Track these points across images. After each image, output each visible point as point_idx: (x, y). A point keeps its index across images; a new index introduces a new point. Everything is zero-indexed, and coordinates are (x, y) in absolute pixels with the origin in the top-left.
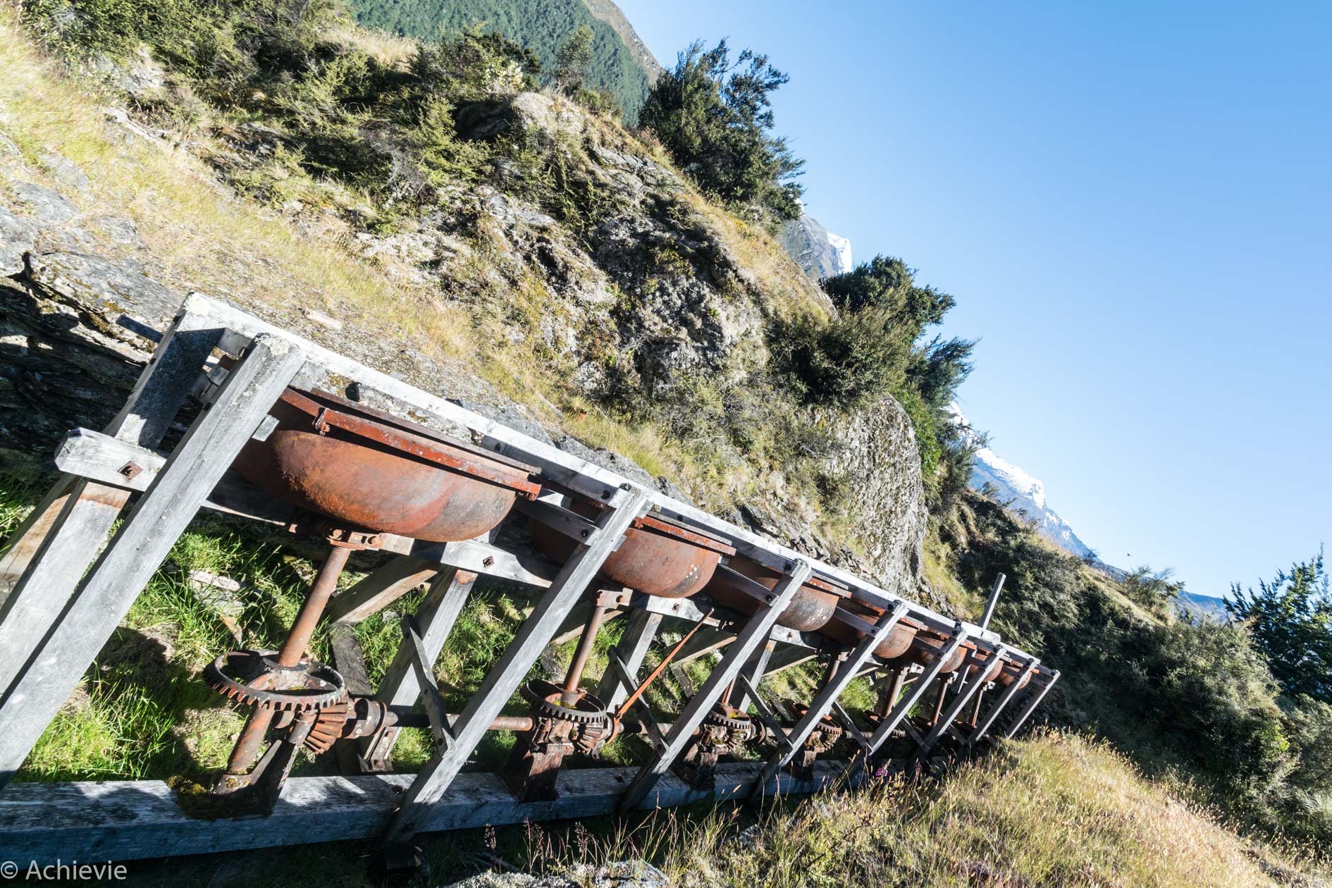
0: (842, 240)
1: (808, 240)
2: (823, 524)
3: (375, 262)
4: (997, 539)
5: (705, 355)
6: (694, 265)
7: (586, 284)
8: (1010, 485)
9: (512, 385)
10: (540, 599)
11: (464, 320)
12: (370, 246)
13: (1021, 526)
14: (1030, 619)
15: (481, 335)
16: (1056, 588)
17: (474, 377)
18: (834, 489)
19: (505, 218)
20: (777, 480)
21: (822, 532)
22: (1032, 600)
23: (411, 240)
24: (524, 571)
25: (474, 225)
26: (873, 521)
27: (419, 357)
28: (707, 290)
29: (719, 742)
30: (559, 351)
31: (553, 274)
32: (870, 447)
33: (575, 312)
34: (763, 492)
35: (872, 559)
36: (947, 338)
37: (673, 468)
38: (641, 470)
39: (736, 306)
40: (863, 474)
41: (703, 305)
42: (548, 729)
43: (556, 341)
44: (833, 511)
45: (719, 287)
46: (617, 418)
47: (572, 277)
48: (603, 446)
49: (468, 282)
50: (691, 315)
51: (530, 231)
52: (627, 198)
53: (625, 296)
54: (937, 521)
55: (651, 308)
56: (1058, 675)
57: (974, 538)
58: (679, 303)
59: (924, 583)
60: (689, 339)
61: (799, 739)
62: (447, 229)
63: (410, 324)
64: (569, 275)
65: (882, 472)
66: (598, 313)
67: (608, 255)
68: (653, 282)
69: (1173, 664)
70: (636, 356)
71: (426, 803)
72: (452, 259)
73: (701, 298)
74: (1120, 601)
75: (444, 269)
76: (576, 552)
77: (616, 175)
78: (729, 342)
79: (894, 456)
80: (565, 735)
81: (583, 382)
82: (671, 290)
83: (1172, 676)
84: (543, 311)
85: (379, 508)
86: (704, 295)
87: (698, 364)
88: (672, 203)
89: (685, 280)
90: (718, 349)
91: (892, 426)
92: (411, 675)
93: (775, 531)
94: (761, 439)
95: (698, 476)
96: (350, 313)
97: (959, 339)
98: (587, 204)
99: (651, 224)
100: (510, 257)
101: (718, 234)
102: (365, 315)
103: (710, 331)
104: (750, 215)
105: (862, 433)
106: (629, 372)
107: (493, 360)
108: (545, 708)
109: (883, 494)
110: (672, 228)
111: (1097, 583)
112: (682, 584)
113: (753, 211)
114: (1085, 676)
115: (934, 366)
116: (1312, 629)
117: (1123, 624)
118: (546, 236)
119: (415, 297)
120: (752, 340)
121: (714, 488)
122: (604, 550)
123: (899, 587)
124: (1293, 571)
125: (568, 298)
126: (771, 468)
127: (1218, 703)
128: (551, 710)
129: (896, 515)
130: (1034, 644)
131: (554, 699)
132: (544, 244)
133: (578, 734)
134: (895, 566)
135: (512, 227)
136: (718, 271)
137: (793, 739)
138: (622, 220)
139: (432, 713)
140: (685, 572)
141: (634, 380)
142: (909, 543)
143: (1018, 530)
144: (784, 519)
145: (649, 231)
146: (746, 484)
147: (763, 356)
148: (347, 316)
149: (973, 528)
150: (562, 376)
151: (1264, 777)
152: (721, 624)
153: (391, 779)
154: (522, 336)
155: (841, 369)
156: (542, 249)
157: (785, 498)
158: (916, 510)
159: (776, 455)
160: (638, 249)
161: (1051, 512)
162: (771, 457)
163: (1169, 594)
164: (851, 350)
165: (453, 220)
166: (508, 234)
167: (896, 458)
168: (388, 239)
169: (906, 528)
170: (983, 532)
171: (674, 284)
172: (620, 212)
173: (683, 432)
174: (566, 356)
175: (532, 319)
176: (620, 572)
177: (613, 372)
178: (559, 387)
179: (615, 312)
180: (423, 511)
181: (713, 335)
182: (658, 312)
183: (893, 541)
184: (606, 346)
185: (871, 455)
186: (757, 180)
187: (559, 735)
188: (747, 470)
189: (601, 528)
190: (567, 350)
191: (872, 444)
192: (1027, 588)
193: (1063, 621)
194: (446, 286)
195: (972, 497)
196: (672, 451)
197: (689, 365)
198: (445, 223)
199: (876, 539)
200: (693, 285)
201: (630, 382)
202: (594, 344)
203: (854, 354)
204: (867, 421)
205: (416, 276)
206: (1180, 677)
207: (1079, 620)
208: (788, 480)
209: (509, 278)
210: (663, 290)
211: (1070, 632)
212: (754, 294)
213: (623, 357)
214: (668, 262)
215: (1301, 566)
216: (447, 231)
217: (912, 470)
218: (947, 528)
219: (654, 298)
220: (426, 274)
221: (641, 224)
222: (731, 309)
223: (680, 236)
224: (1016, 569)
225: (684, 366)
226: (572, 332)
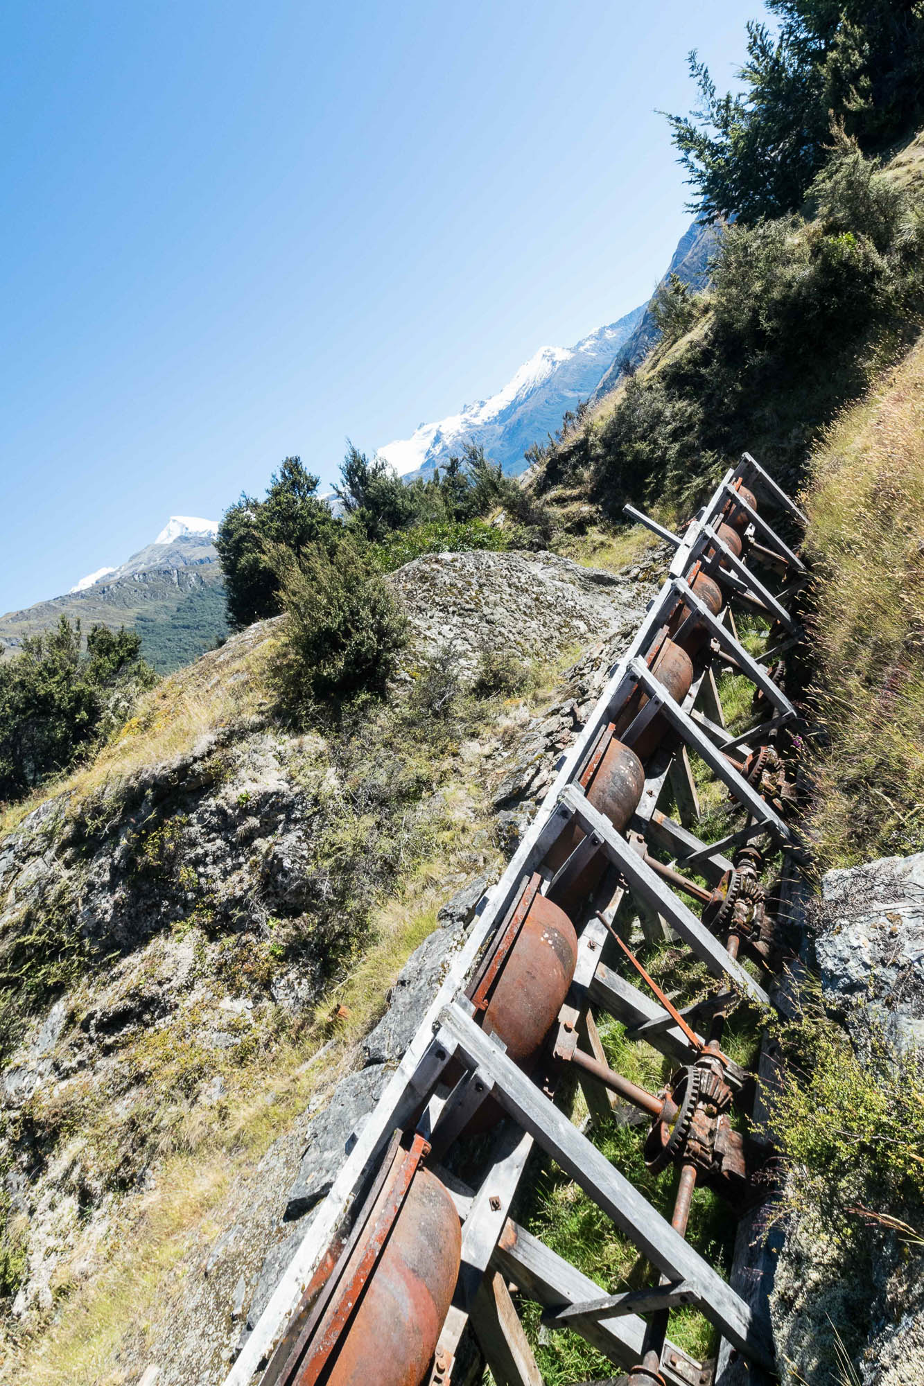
0: (171, 525)
1: (159, 572)
2: (535, 698)
3: (62, 1292)
4: (592, 468)
5: (296, 821)
6: (175, 813)
7: (164, 970)
8: (538, 385)
9: (281, 1110)
10: (543, 1152)
11: (177, 1163)
12: (36, 1297)
13: (582, 436)
14: (686, 456)
15: (203, 1142)
16: (657, 419)
17: (261, 1166)
18: (495, 676)
19: (41, 1075)
20: (472, 749)
21: (544, 701)
22: (667, 448)
23: (41, 1229)
24: (514, 1154)
25: (40, 1125)
26: (544, 625)
27: (219, 1251)
28: (212, 801)
29: (751, 914)
30: (249, 1027)
31: (139, 1017)
32: (454, 612)
33: (200, 993)
34: (483, 772)
35: (589, 635)
36: (338, 478)
37: (430, 893)
38: (425, 944)
39: (242, 766)
40: (485, 627)
41: (230, 811)
42: (697, 1146)
43: (234, 1029)
44: (522, 682)
45: (211, 784)
46: (354, 958)
47: (149, 990)
48: (385, 992)
49: (123, 1149)
50: (240, 829)
51: (69, 1040)
52: (57, 887)
53: (194, 916)
54: (558, 536)
55: (219, 882)
56: (747, 456)
57: (586, 494)
58: (219, 843)
59: (628, 573)
60: (270, 838)
61: (763, 810)
62: (36, 1168)
63: (166, 1253)
64: (146, 993)
65: (487, 604)
66: (209, 958)
67: (131, 930)
68: (185, 874)
69: (754, 321)
70: (277, 915)
71: (750, 1324)
72: (85, 1170)
73: (220, 811)
74: (680, 349)
75: (96, 1185)
76: (499, 1099)
77: (17, 895)
78: (286, 786)
79: (470, 584)
80: (708, 1122)
81: (297, 999)
82: (200, 851)
83: (766, 325)
84: (188, 1042)
85: (403, 1363)
86: (217, 806)
87: (306, 833)
88: (80, 824)
89: (192, 829)
90: (292, 802)
91: (433, 578)
92: (610, 1324)
93: (531, 771)
94: (418, 765)
95: (447, 859)
96: (136, 1348)
97: (343, 465)
98: (50, 947)
99: (103, 860)
100: (100, 1078)
101: (140, 772)
102: (143, 1324)
103: (267, 808)
104: (121, 711)
105: (436, 619)
106: (297, 928)
107: (242, 1130)
108: (673, 1149)
109: (514, 607)
110: (115, 832)
111: (658, 368)
112: (560, 955)
113: (116, 706)
114: (757, 414)
115: (368, 502)
116: (743, 148)
117: (705, 357)
118: (83, 1016)
119: (127, 1237)
120: (290, 752)
121: (466, 840)
122: (503, 1064)
123: (628, 605)
124: (680, 148)
125: (178, 1000)
126: (455, 755)
127: (799, 293)
128: (676, 1141)
129: (542, 593)
130: (714, 462)
131: (667, 1133)
132: (93, 1022)
133: (711, 1105)
134: (602, 606)
135: (56, 1067)
136: (189, 782)
137: (762, 817)
138: (86, 900)
139: (653, 1304)
140: (547, 950)
141: (308, 923)
142: (578, 582)
143: (586, 440)
144: (520, 752)
145: (112, 864)
146: (468, 795)
147: (314, 742)
148: (141, 1354)
149: (575, 492)
150: (283, 1030)
151: (877, 273)
152: (622, 886)
153: (722, 1364)
154: (218, 1080)
155: (351, 644)
156: (102, 1027)
157: (497, 745)
158: (541, 565)
159: (440, 744)
160: (132, 886)
161: (580, 344)
162: (443, 753)
163: (683, 294)
164: (328, 629)
165: (25, 1157)
166: (65, 1075)
167: (473, 581)
168: (32, 1265)
169: (559, 584)
170: (580, 482)
171: (193, 844)
172: (73, 901)
173: (389, 869)
174: (258, 1018)
175: (196, 1061)
176: (532, 1033)
177: (293, 952)
178: (298, 1038)
179: (212, 934)
180: (416, 1306)
181: (272, 806)
182: (226, 873)
183: (572, 603)
184: (256, 957)
185: (463, 612)
186: (73, 688)
187: (707, 1131)
188: (451, 790)
189: (477, 1065)
190: (249, 1015)
191: (451, 609)
192: (652, 451)
193: (695, 419)
194: (122, 1184)
195: (538, 484)
196: (411, 887)
197: (304, 845)
198: (28, 1170)
199: (567, 625)
200: (201, 819)
201: (310, 929)
202: (250, 974)
203: (335, 626)
204: (421, 610)
205: (98, 1229)
206: (768, 319)
207: (695, 402)
208: (474, 735)
209: (130, 1085)
210: (198, 862)
211: (708, 415)
212: (230, 738)
213: (277, 932)
214: (162, 848)
215: (676, 139)
216: (40, 1170)
217: (491, 563)
218: (569, 524)
219: (207, 876)
220: (97, 1214)
221: (98, 874)
222: (243, 773)
223: (129, 823)
224: (629, 458)
225: (305, 853)
226: (226, 1003)
